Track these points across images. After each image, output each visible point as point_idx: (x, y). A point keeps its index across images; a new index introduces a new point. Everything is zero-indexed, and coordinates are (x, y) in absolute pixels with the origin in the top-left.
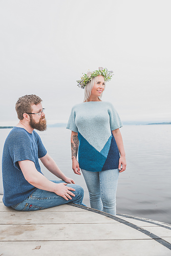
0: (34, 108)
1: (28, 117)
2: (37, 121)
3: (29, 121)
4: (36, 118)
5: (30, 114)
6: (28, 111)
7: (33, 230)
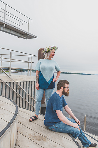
0: (66, 85)
1: (63, 89)
2: (66, 91)
3: (63, 90)
4: (66, 90)
5: (64, 87)
6: (63, 86)
7: (45, 141)
